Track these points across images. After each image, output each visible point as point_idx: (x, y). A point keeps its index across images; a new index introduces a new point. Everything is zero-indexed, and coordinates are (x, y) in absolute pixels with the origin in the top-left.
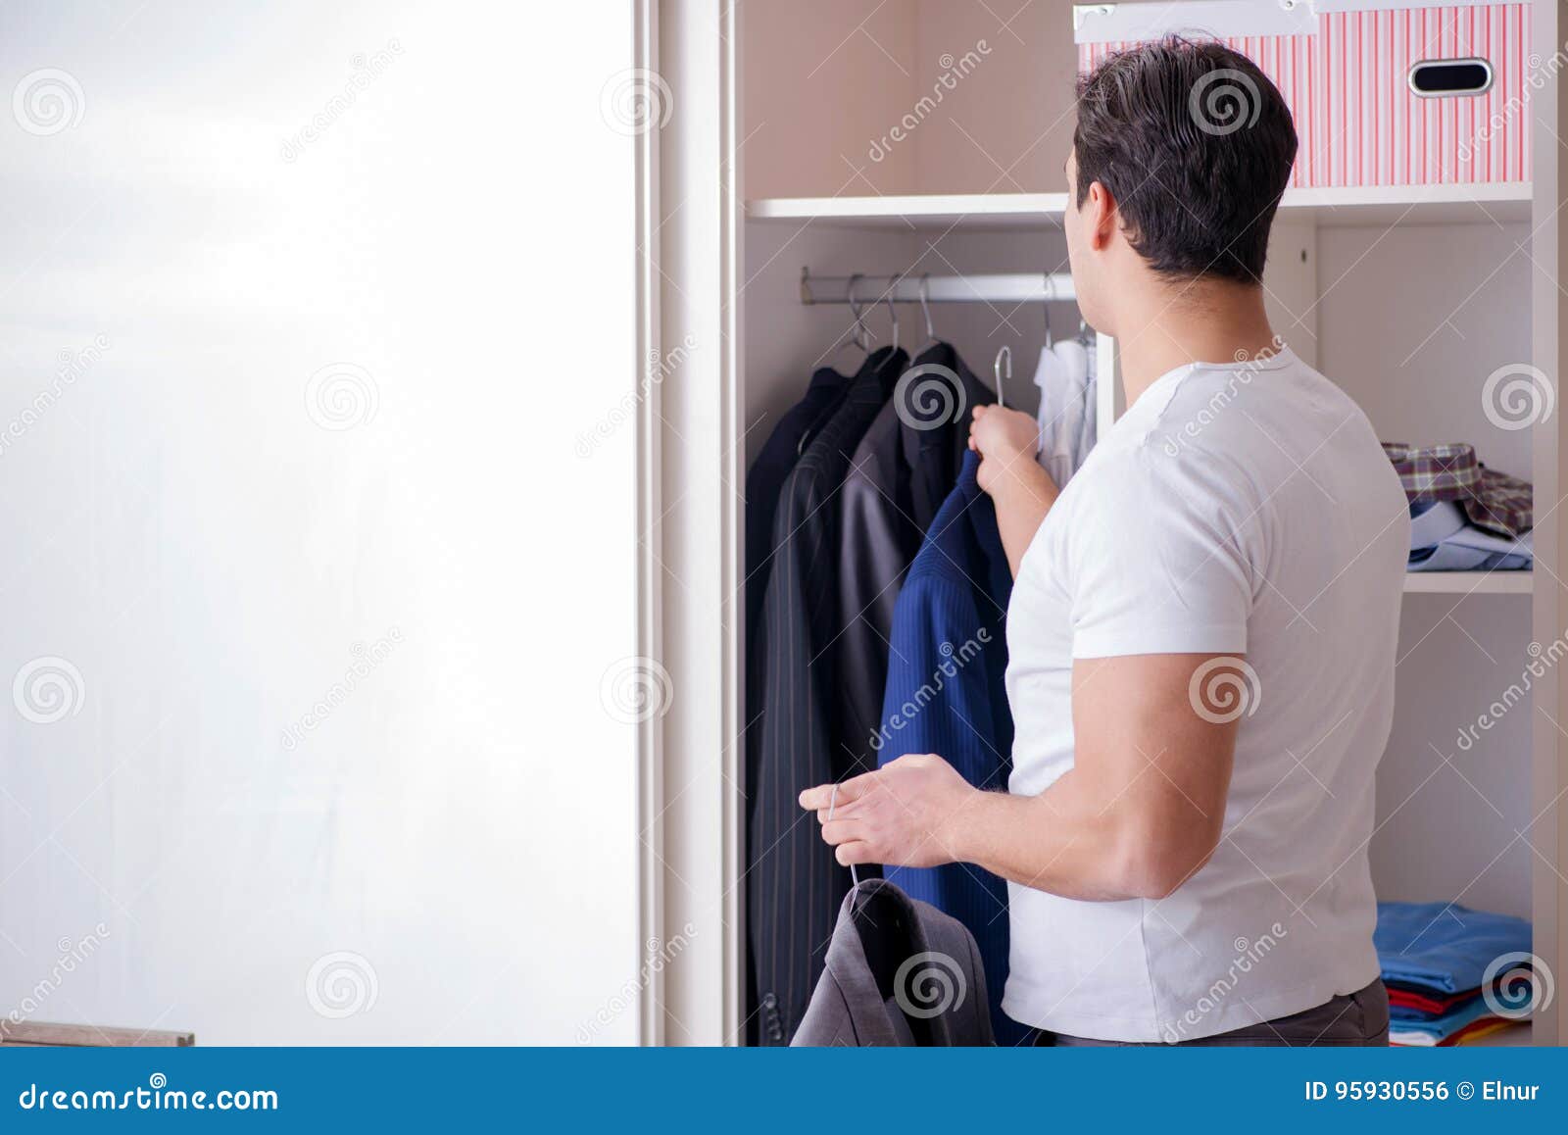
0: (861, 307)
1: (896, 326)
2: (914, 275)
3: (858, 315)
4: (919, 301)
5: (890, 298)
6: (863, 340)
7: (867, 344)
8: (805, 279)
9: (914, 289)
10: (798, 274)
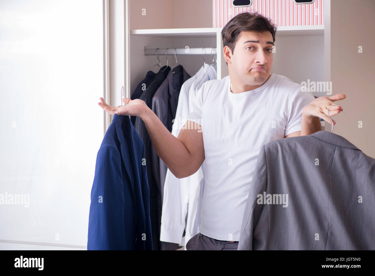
0: (159, 56)
1: (167, 61)
2: (172, 48)
3: (158, 58)
4: (174, 55)
5: (166, 54)
6: (159, 64)
7: (160, 65)
8: (145, 49)
9: (172, 52)
10: (144, 48)
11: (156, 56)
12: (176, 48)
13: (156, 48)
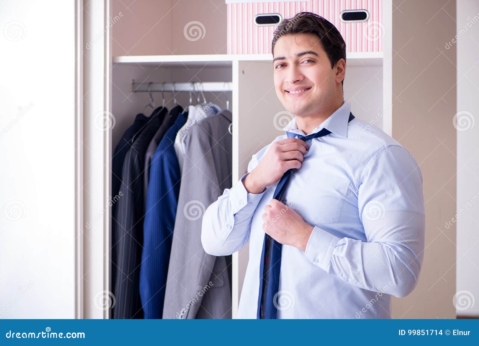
0: (152, 94)
1: (164, 100)
2: (170, 82)
3: (151, 96)
4: (172, 91)
5: (162, 90)
6: (153, 104)
7: (154, 106)
8: (133, 84)
9: (170, 87)
10: (131, 82)
11: (148, 93)
12: (174, 83)
13: (149, 82)
